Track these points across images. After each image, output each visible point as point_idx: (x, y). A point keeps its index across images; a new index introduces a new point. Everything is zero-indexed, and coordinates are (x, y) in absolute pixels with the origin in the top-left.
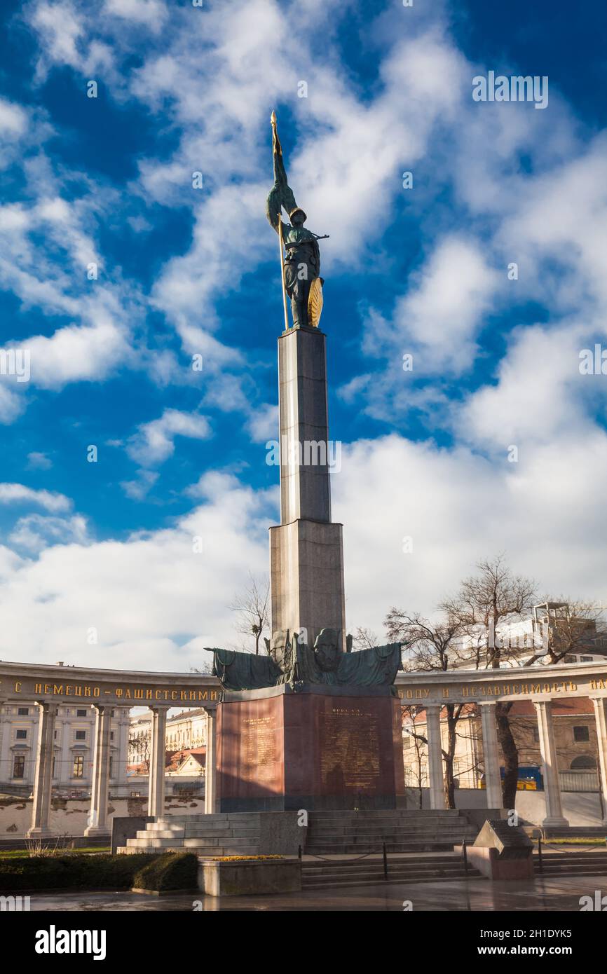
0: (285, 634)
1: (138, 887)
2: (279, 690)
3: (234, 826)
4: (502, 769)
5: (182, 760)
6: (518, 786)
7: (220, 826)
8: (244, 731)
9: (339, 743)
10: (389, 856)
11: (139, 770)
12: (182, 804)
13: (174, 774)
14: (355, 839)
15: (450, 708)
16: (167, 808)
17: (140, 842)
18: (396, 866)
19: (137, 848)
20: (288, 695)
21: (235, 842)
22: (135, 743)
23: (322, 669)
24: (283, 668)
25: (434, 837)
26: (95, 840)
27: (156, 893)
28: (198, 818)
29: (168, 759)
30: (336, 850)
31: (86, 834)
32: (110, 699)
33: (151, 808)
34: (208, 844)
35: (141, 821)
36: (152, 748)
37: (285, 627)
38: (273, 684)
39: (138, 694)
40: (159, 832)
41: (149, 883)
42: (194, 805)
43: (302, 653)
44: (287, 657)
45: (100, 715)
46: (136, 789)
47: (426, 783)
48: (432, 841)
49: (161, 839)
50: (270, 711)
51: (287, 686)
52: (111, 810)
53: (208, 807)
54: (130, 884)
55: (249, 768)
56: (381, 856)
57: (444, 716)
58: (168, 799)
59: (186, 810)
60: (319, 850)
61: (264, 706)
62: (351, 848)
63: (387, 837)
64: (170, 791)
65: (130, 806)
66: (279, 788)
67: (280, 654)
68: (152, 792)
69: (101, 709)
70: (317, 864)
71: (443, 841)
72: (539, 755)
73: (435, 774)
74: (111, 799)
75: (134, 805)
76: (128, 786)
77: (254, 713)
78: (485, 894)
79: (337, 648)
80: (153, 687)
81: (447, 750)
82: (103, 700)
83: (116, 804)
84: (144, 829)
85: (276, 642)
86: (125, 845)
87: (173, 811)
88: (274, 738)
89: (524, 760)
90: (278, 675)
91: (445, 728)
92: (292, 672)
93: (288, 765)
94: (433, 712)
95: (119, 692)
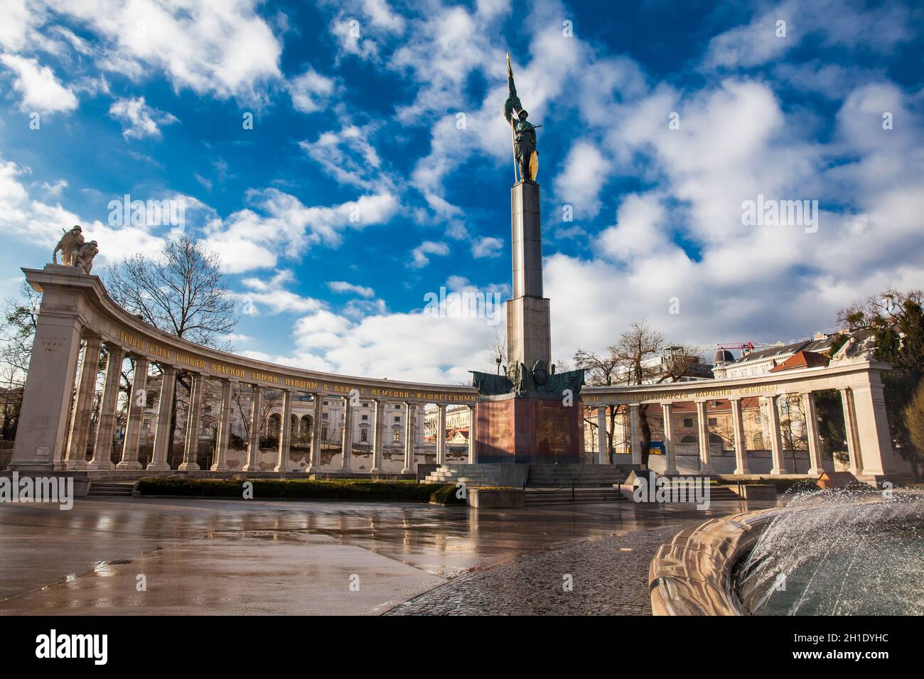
0: (515, 364)
1: (433, 501)
2: (512, 395)
3: (487, 471)
4: (641, 442)
5: (454, 435)
6: (651, 452)
7: (477, 471)
8: (491, 419)
9: (547, 426)
10: (575, 489)
11: (430, 439)
12: (455, 458)
13: (450, 442)
14: (556, 479)
15: (612, 408)
16: (447, 460)
17: (433, 478)
18: (579, 494)
19: (432, 481)
20: (517, 398)
21: (487, 479)
22: (427, 424)
23: (537, 384)
24: (514, 383)
25: (601, 479)
26: (407, 476)
27: (443, 505)
28: (465, 466)
29: (447, 434)
30: (545, 486)
31: (402, 472)
32: (414, 399)
33: (438, 460)
34: (471, 480)
35: (434, 467)
36: (438, 428)
37: (516, 359)
38: (508, 392)
39: (430, 397)
40: (444, 473)
41: (439, 499)
42: (463, 459)
43: (525, 375)
44: (517, 377)
45: (409, 408)
46: (429, 450)
47: (597, 450)
48: (600, 482)
49: (445, 477)
50: (506, 408)
51: (517, 393)
52: (416, 460)
53: (470, 460)
54: (428, 500)
55: (495, 440)
56: (571, 489)
57: (608, 411)
58: (448, 455)
59: (458, 462)
60: (534, 485)
61: (503, 405)
62: (553, 484)
63: (574, 479)
64: (448, 451)
65: (426, 458)
66: (512, 451)
67: (513, 375)
68: (439, 451)
69: (409, 405)
70: (534, 493)
71: (607, 482)
72: (664, 434)
73: (602, 445)
74: (415, 454)
75: (429, 458)
76: (424, 448)
77: (497, 409)
78: (630, 510)
79: (546, 372)
80: (439, 393)
81: (609, 431)
82: (411, 399)
83: (418, 457)
84: (435, 471)
85: (510, 368)
86: (424, 479)
87: (450, 462)
88: (509, 423)
89: (654, 438)
90: (512, 387)
91: (608, 419)
92: (519, 385)
93: (516, 438)
94: (602, 409)
95: (419, 395)
